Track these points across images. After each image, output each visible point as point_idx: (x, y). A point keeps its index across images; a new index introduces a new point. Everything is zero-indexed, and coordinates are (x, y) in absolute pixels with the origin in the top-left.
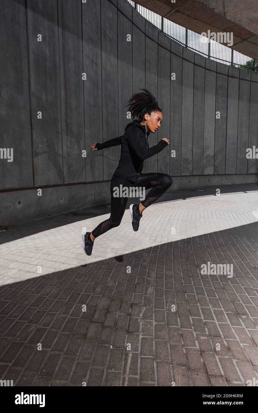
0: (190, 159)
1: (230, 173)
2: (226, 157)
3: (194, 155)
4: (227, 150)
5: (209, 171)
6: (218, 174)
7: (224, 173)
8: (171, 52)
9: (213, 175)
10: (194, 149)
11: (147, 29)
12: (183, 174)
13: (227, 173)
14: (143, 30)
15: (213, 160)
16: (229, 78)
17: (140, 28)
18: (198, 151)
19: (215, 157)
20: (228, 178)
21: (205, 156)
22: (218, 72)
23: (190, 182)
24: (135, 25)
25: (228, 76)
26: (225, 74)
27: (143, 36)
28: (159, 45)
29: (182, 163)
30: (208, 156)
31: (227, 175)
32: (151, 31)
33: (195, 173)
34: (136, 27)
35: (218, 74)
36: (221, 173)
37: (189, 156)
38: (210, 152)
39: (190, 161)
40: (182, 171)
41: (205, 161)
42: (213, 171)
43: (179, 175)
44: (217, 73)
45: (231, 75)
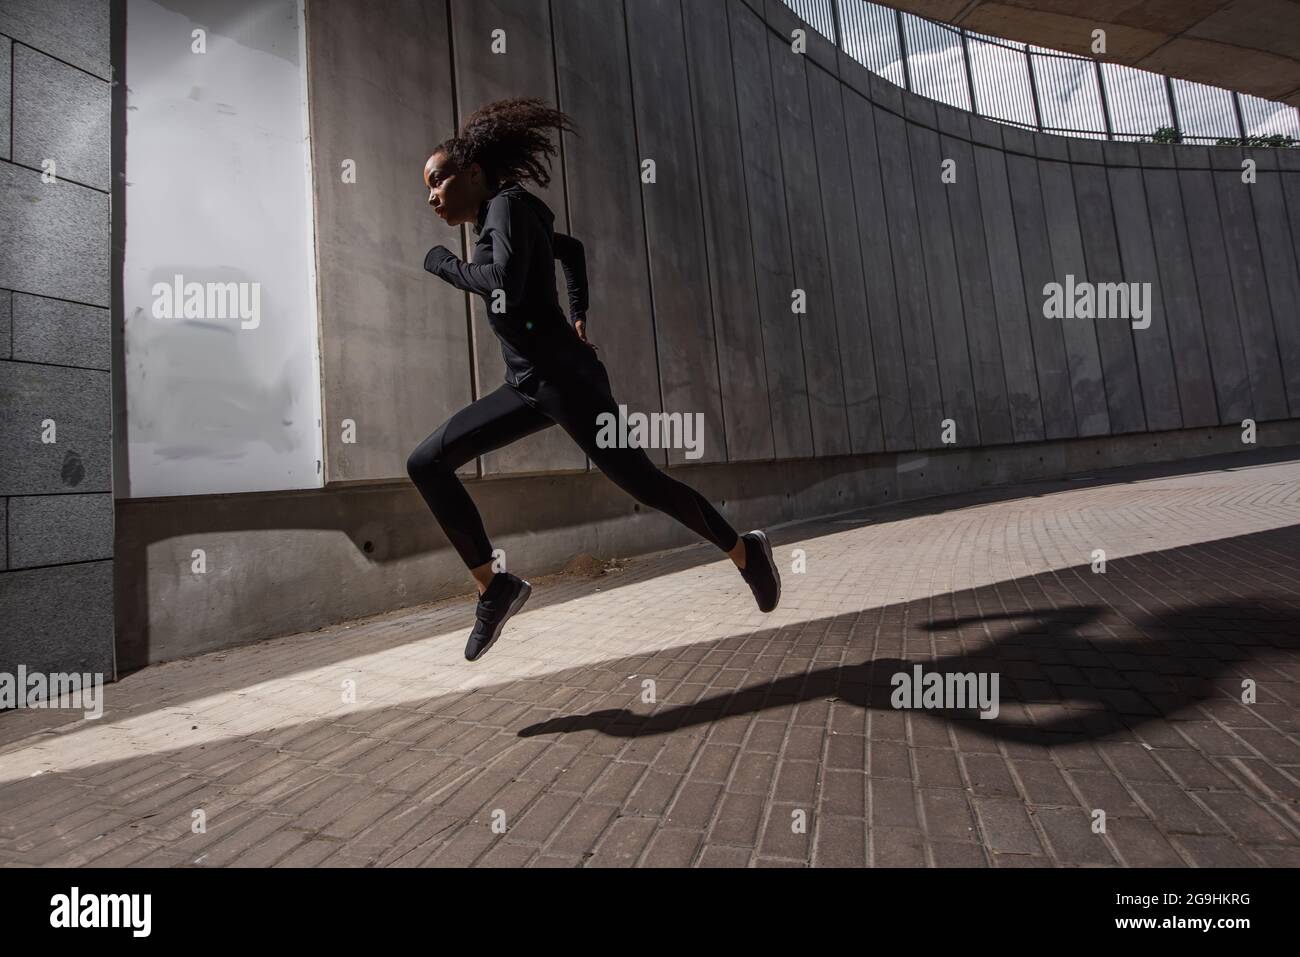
0: (1034, 396)
1: (1164, 427)
2: (1140, 383)
3: (1042, 385)
4: (1141, 361)
5: (1096, 424)
6: (1125, 431)
7: (1143, 428)
8: (940, 133)
9: (1111, 436)
10: (1039, 366)
11: (875, 92)
12: (1019, 439)
13: (1152, 427)
14: (865, 92)
15: (1103, 394)
16: (1111, 172)
17: (860, 91)
18: (1052, 372)
19: (1107, 385)
20: (1159, 441)
21: (1075, 382)
22: (1074, 160)
23: (1041, 459)
24: (845, 84)
25: (1106, 166)
26: (1096, 162)
27: (868, 106)
28: (906, 120)
29: (1011, 406)
30: (1084, 384)
31: (1153, 433)
32: (883, 92)
33: (1054, 433)
34: (849, 90)
35: (1074, 167)
36: (1133, 429)
37: (1028, 388)
38: (1090, 371)
39: (1033, 399)
40: (1015, 429)
41: (1077, 398)
42: (1108, 425)
43: (1007, 441)
44: (1071, 163)
45: (1114, 163)
